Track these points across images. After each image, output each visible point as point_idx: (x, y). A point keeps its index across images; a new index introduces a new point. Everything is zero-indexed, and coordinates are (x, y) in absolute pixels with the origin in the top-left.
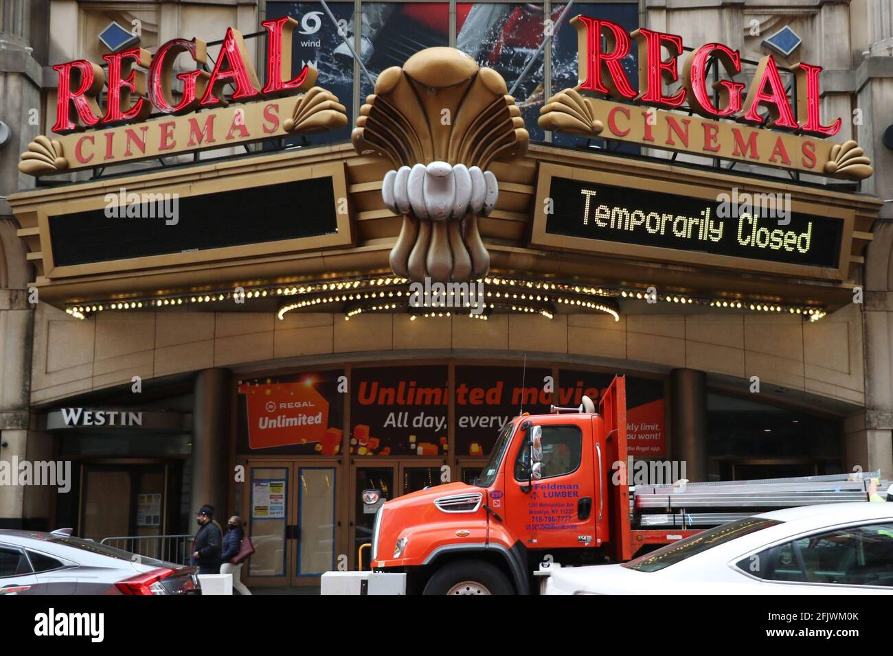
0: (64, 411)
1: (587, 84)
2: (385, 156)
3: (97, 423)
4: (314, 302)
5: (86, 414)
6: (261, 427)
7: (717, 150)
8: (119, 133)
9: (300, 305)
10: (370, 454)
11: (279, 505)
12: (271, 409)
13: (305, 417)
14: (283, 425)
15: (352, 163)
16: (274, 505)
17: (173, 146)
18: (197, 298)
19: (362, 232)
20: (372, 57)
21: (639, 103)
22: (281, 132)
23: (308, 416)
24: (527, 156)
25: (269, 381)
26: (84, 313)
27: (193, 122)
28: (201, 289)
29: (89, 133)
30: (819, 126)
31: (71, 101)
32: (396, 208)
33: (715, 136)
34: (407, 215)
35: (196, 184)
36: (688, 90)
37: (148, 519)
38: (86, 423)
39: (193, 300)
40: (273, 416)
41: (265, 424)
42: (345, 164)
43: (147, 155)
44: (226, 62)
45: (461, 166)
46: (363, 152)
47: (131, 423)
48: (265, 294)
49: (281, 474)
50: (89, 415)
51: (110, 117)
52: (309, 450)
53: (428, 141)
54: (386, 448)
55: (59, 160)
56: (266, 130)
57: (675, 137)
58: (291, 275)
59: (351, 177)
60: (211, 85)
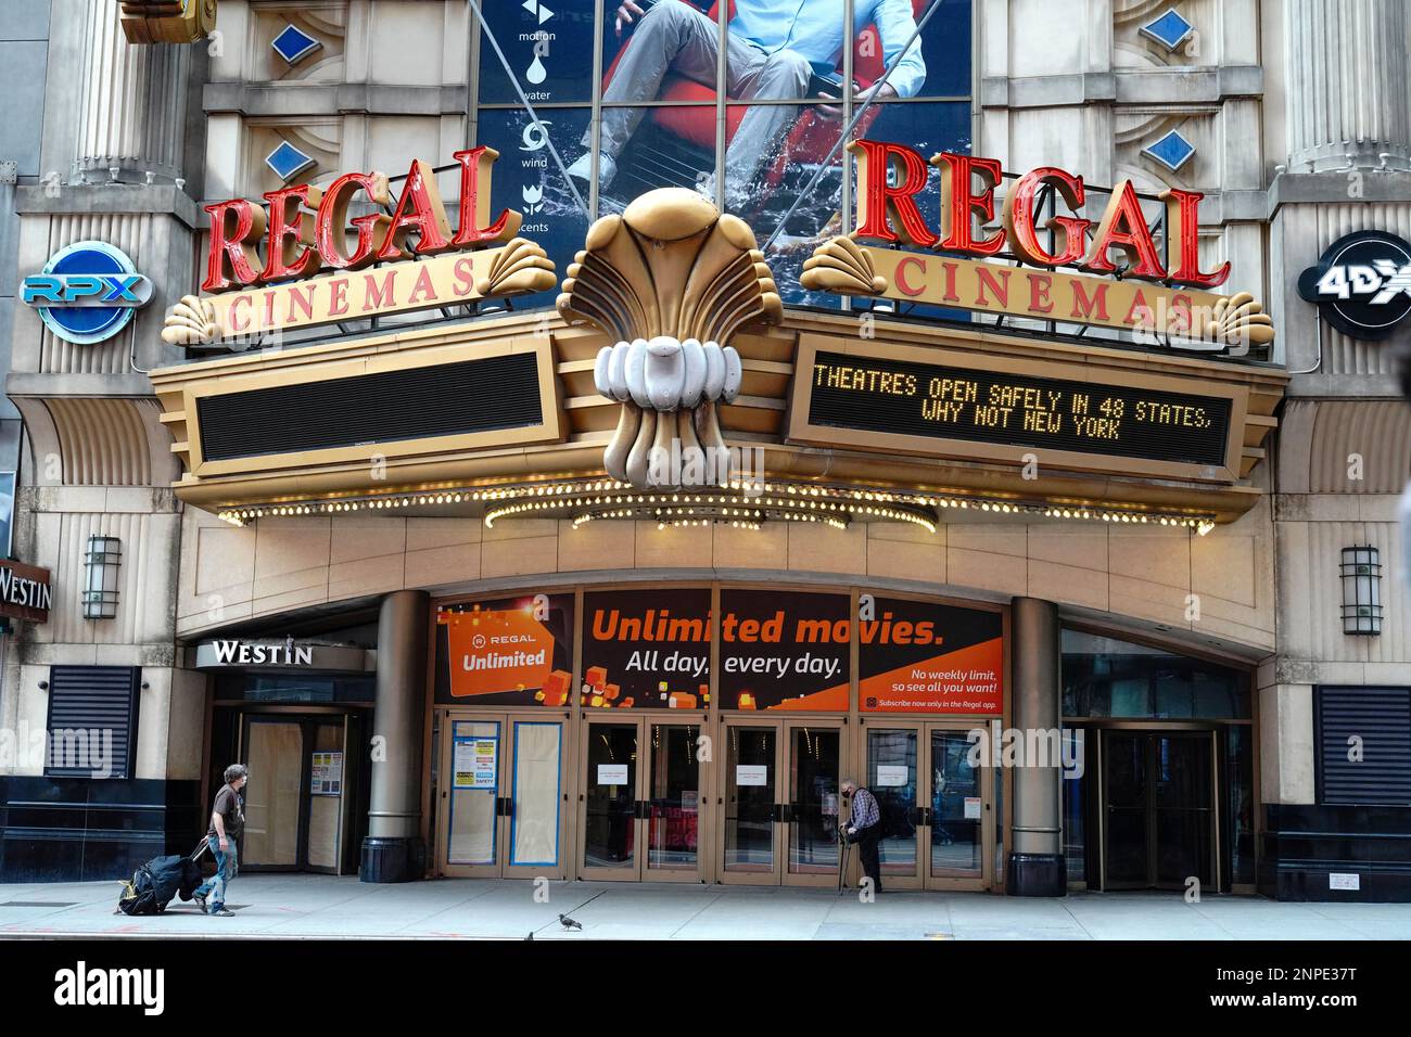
0: (216, 644)
1: (866, 229)
2: (599, 328)
3: (255, 661)
4: (524, 508)
5: (242, 648)
6: (466, 668)
7: (1049, 309)
8: (282, 292)
9: (508, 511)
10: (607, 705)
11: (488, 771)
12: (479, 645)
13: (522, 656)
14: (495, 666)
15: (560, 335)
16: (481, 771)
17: (345, 310)
18: (376, 502)
19: (573, 424)
20: (614, 179)
21: (940, 251)
22: (474, 294)
23: (526, 655)
24: (784, 324)
25: (477, 607)
26: (241, 519)
27: (370, 280)
28: (381, 491)
29: (246, 293)
30: (1198, 273)
31: (225, 251)
32: (611, 395)
33: (1046, 292)
34: (626, 403)
35: (372, 358)
36: (1008, 232)
37: (326, 786)
38: (242, 660)
39: (371, 505)
40: (482, 654)
41: (471, 664)
42: (552, 337)
43: (315, 320)
44: (410, 203)
45: (693, 342)
46: (573, 323)
47: (297, 661)
48: (458, 499)
49: (492, 730)
50: (246, 650)
51: (271, 273)
52: (527, 699)
53: (653, 308)
54: (628, 698)
55: (208, 326)
56: (457, 292)
57: (989, 294)
58: (491, 475)
59: (559, 353)
60: (392, 233)
